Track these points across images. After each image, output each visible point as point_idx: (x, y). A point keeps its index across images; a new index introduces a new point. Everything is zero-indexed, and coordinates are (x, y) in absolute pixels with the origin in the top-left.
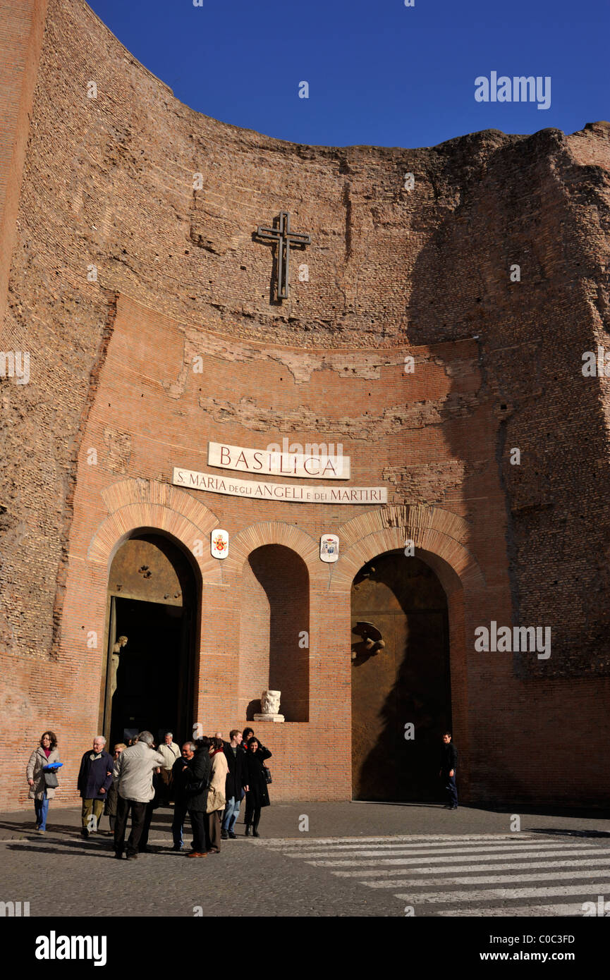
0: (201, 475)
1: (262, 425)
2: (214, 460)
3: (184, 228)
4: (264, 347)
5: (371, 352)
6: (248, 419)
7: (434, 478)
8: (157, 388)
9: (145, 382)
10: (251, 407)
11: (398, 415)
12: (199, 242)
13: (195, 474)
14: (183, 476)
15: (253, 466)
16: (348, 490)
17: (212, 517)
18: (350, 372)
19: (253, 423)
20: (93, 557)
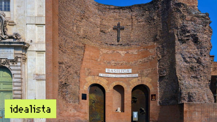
0: (104, 74)
1: (115, 65)
2: (107, 71)
3: (99, 29)
4: (116, 50)
5: (136, 49)
6: (113, 64)
7: (146, 72)
8: (95, 60)
9: (92, 59)
10: (113, 62)
11: (140, 60)
12: (102, 31)
13: (103, 74)
14: (101, 75)
15: (114, 72)
16: (131, 75)
17: (107, 81)
18: (132, 53)
19: (114, 64)
20: (85, 89)
